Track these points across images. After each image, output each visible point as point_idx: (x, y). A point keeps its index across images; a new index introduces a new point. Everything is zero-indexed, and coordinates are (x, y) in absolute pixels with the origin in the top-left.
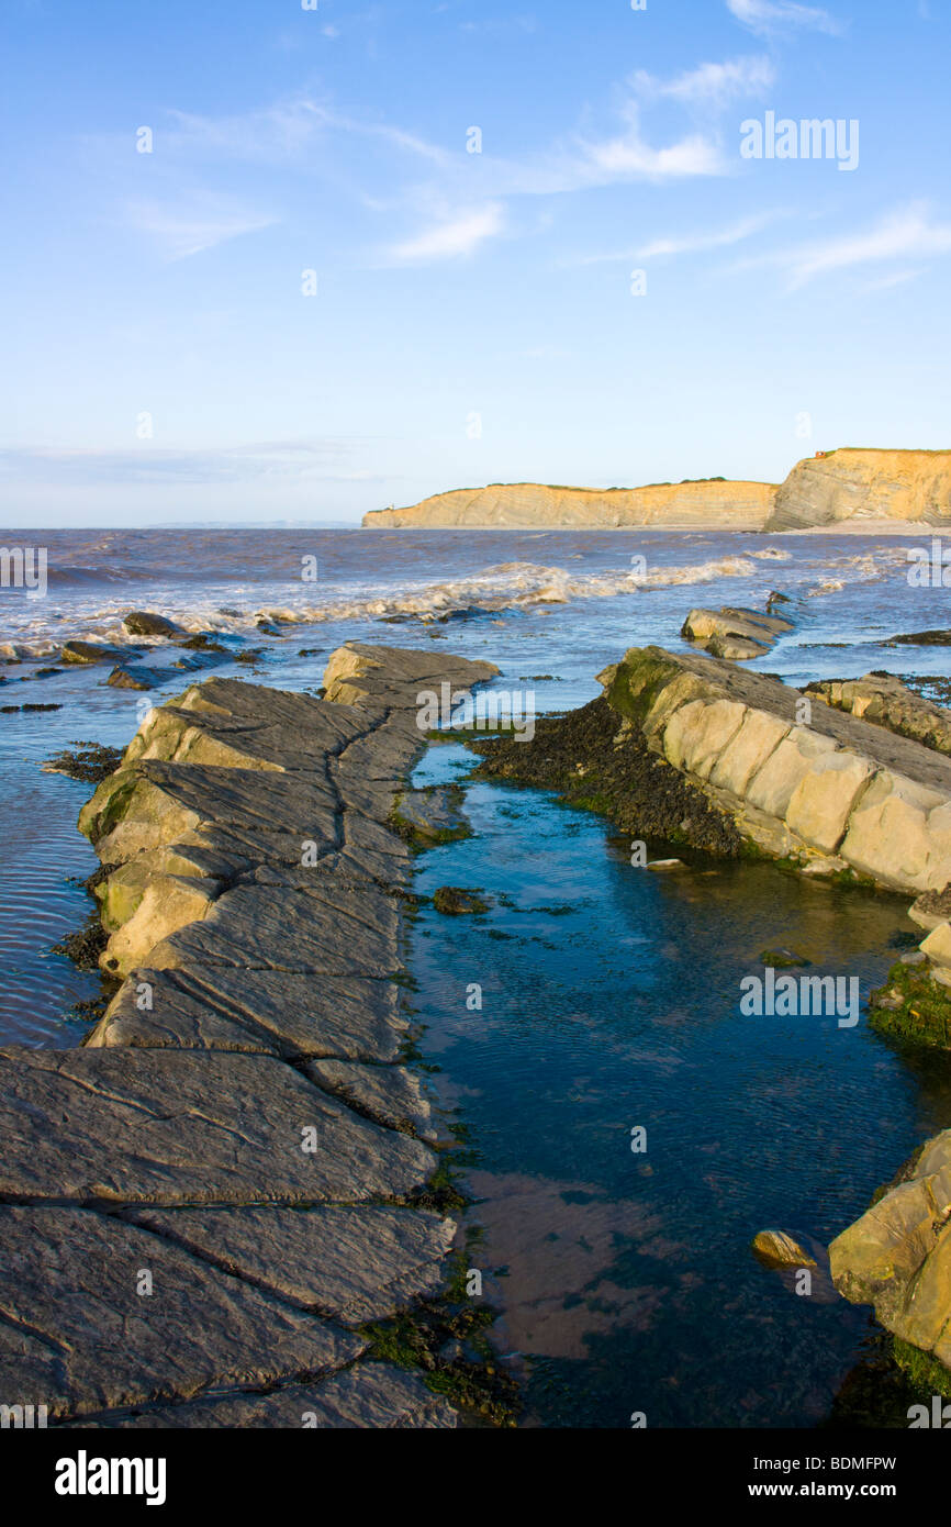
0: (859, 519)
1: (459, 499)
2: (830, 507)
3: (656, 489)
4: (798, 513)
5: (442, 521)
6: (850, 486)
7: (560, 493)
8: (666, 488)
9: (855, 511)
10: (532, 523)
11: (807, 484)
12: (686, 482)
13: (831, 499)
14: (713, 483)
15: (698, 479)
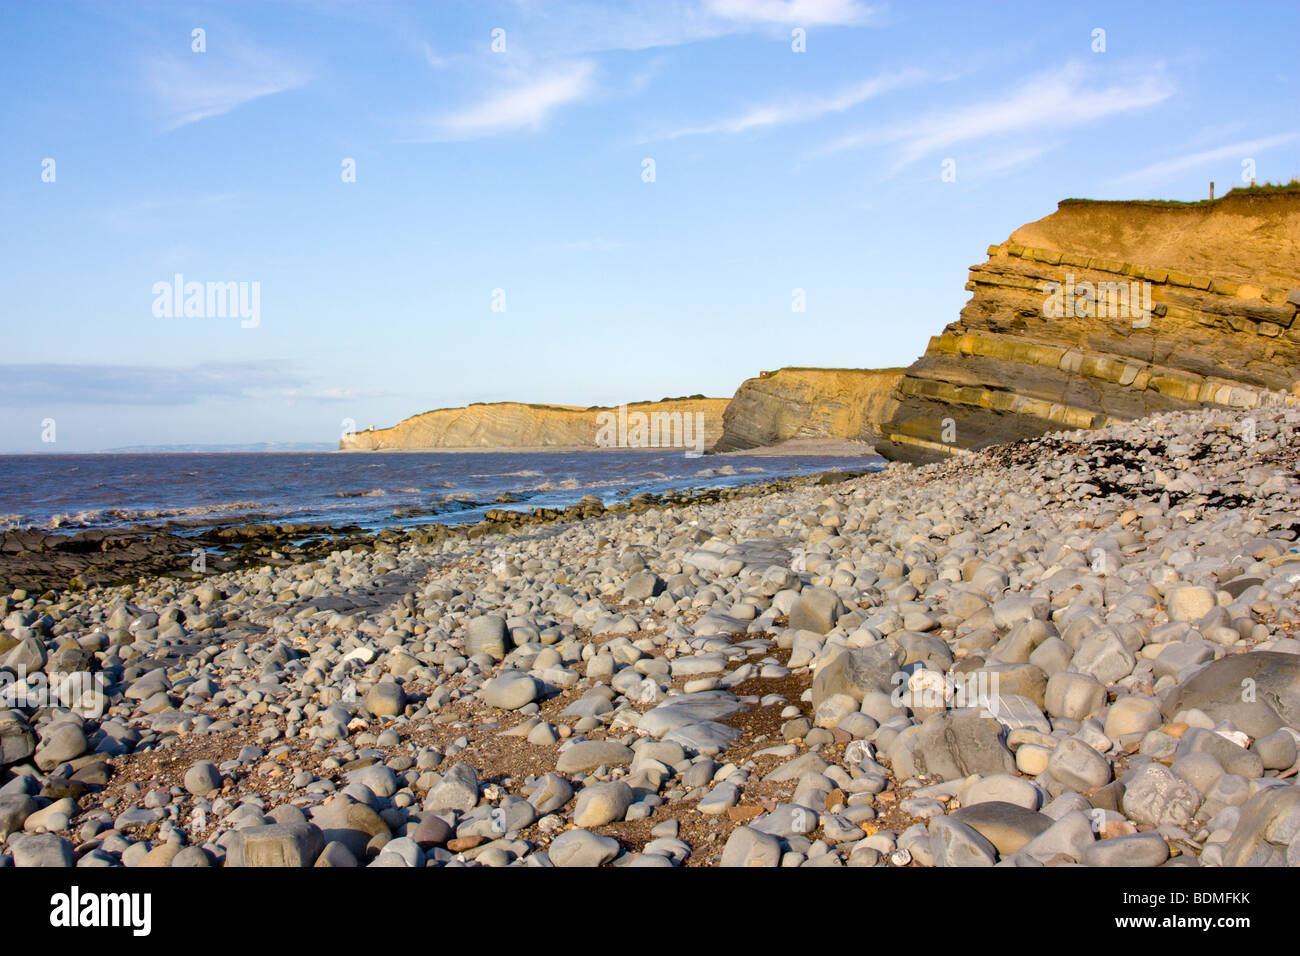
0: (803, 438)
1: (439, 419)
2: (774, 426)
3: (636, 407)
4: (744, 433)
5: (420, 444)
6: (793, 405)
7: (542, 413)
8: (646, 406)
9: (799, 430)
10: (514, 445)
11: (751, 404)
12: (666, 400)
13: (775, 417)
14: (693, 401)
15: (678, 396)
